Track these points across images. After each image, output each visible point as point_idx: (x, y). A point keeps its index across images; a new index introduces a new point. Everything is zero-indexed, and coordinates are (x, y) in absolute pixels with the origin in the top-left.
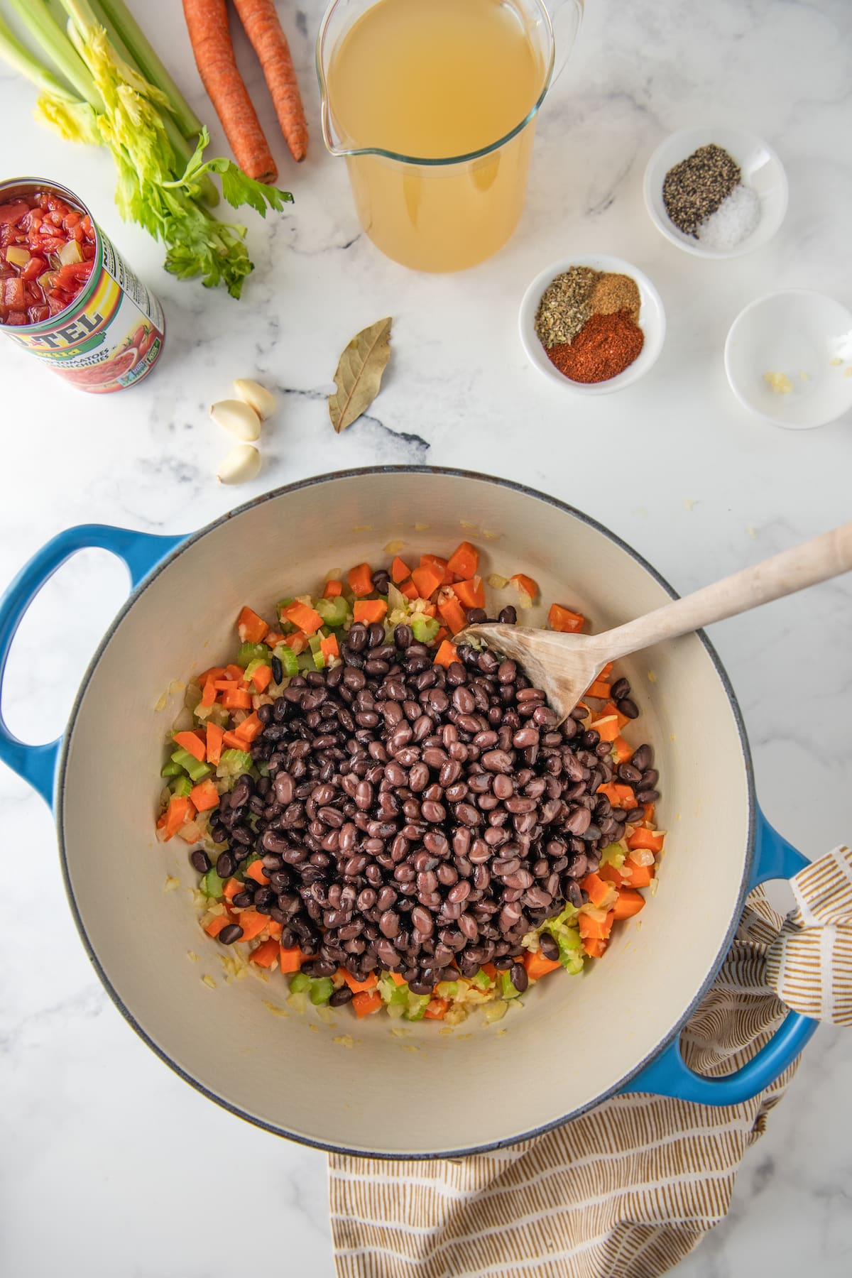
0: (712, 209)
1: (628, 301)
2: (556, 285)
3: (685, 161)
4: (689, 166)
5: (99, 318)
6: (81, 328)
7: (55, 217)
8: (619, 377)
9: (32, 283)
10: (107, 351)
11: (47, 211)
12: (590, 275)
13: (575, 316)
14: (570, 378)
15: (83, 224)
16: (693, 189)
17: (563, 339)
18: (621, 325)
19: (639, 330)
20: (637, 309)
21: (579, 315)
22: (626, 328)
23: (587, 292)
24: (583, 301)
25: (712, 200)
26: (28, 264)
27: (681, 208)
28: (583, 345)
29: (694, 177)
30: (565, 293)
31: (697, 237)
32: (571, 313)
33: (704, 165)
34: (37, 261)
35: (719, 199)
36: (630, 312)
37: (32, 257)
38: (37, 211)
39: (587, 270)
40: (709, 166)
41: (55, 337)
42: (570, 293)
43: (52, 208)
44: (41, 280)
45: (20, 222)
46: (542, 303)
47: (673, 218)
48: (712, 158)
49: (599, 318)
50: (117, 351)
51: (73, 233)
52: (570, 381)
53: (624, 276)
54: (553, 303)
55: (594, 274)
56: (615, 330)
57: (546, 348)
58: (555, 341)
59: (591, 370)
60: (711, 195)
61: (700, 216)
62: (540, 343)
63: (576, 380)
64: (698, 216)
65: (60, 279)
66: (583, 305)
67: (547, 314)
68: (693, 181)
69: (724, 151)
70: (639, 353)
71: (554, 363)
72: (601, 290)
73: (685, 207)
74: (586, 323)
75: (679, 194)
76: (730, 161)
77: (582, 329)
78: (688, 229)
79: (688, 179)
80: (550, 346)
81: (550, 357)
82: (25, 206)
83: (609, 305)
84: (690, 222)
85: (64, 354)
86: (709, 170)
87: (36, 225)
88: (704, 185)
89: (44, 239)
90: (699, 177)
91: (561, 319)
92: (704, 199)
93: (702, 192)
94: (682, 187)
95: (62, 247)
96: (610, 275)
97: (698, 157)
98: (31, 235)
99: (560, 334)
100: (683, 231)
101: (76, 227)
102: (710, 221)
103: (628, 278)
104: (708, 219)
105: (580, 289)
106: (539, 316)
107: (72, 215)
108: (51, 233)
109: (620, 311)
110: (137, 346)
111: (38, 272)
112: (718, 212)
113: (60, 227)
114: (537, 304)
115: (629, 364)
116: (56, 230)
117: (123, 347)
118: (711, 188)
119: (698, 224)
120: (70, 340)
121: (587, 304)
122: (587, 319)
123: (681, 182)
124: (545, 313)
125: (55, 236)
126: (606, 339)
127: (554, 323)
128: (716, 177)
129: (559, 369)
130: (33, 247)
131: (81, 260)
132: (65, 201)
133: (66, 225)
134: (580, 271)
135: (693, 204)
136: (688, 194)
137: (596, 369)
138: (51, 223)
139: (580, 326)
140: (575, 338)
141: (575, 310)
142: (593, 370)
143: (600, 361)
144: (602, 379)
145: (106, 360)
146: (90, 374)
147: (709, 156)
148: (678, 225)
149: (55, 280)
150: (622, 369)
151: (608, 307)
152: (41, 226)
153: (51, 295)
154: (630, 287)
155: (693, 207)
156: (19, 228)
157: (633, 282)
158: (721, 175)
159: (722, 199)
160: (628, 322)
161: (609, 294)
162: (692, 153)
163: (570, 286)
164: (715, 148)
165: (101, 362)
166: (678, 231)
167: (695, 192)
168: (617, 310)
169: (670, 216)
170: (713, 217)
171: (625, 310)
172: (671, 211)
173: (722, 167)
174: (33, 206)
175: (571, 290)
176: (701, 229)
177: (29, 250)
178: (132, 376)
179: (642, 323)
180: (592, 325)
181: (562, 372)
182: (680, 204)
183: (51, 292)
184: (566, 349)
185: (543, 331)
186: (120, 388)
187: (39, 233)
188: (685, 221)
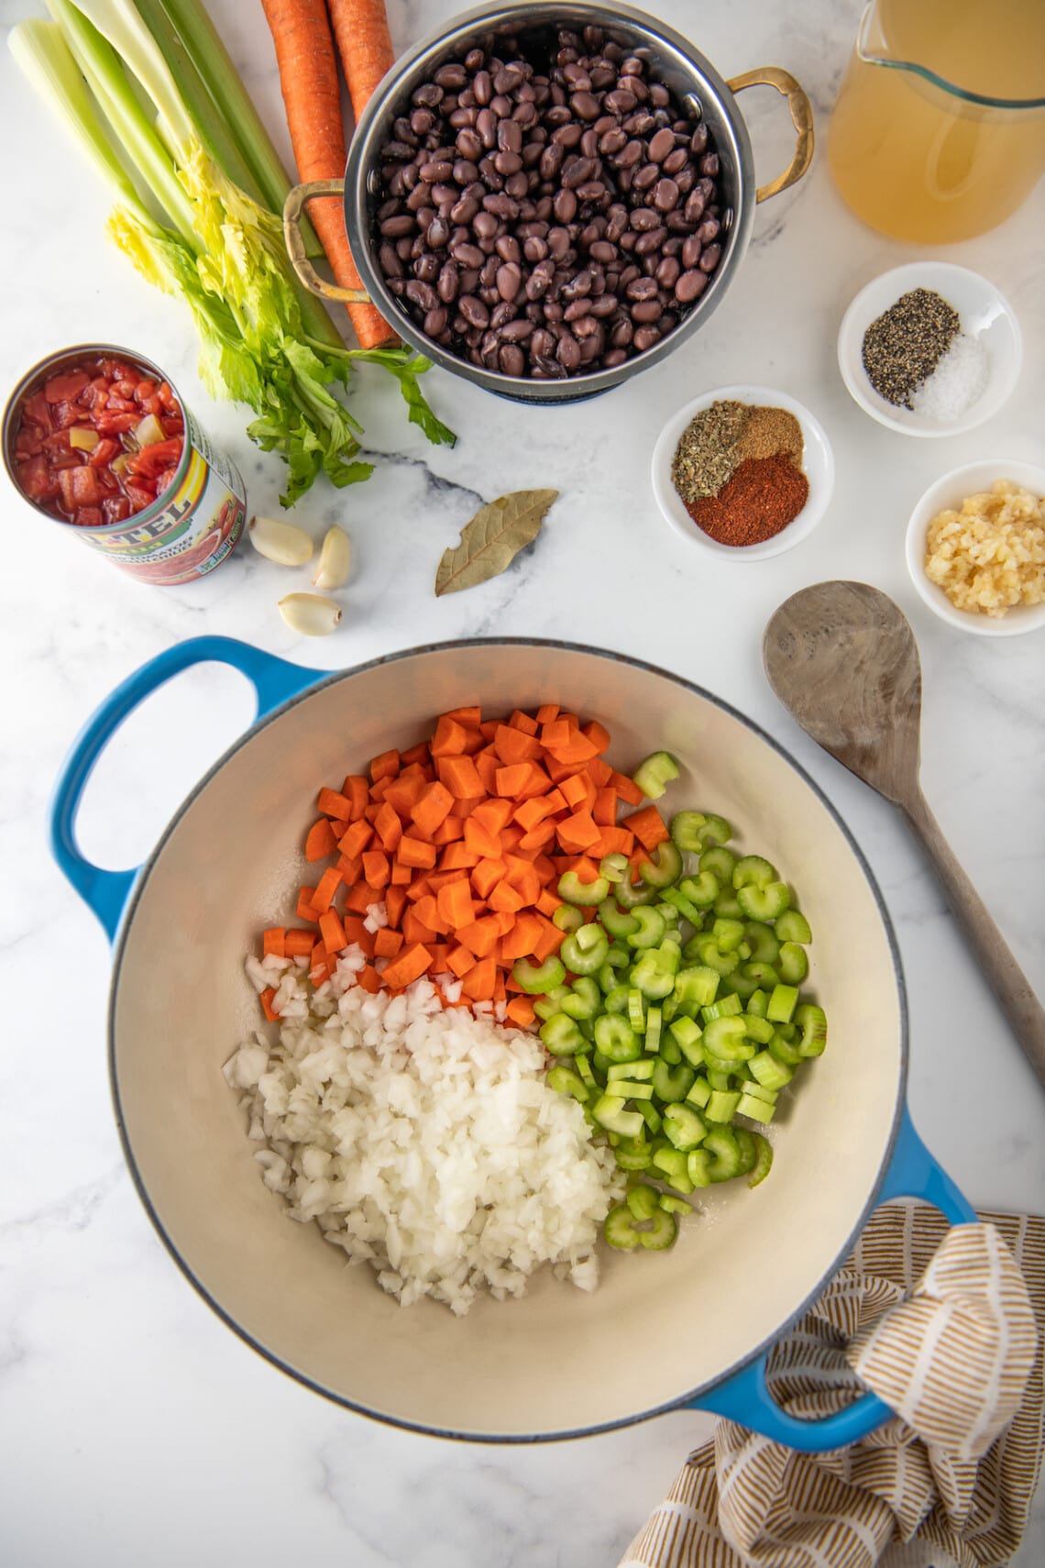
0: (927, 371)
1: (787, 442)
2: (697, 425)
3: (887, 313)
4: (893, 318)
5: (187, 504)
6: (169, 518)
7: (124, 386)
8: (778, 537)
9: (104, 471)
10: (191, 538)
11: (112, 381)
12: (739, 411)
13: (722, 464)
14: (717, 540)
15: (161, 395)
16: (901, 348)
17: (707, 492)
18: (779, 473)
19: (802, 477)
20: (799, 451)
21: (726, 462)
22: (786, 475)
23: (735, 433)
24: (731, 443)
25: (926, 360)
26: (100, 448)
27: (888, 374)
28: (732, 498)
29: (901, 333)
30: (708, 435)
31: (910, 408)
32: (716, 460)
33: (912, 315)
34: (107, 443)
35: (935, 357)
36: (790, 455)
37: (101, 439)
38: (101, 382)
39: (735, 405)
40: (918, 317)
41: (137, 533)
42: (714, 435)
43: (118, 375)
44: (116, 466)
45: (81, 395)
46: (680, 448)
47: (878, 388)
48: (921, 306)
49: (751, 464)
50: (201, 536)
51: (148, 404)
52: (717, 543)
53: (782, 411)
54: (694, 448)
55: (745, 409)
56: (773, 480)
57: (686, 503)
58: (697, 495)
59: (742, 530)
60: (924, 355)
61: (913, 381)
62: (679, 498)
63: (725, 543)
64: (910, 382)
65: (140, 463)
66: (731, 449)
67: (688, 462)
68: (899, 339)
69: (936, 295)
70: (802, 506)
71: (697, 522)
72: (755, 431)
73: (893, 373)
74: (735, 470)
75: (883, 357)
76: (945, 307)
77: (732, 478)
78: (899, 399)
79: (893, 336)
80: (692, 501)
81: (691, 515)
82: (84, 376)
83: (764, 448)
84: (901, 390)
85: (143, 549)
86: (919, 321)
87: (101, 398)
88: (914, 341)
89: (114, 415)
90: (907, 332)
91: (704, 468)
92: (915, 361)
93: (913, 351)
94: (886, 348)
95: (137, 423)
96: (764, 410)
97: (903, 306)
98: (96, 411)
99: (703, 485)
100: (893, 403)
101: (153, 397)
102: (926, 386)
103: (786, 414)
104: (923, 385)
105: (727, 429)
106: (677, 464)
107: (144, 385)
108: (122, 407)
109: (777, 455)
110: (221, 527)
111: (110, 456)
112: (935, 374)
113: (131, 399)
114: (674, 449)
115: (791, 520)
116: (127, 404)
117: (207, 531)
118: (923, 345)
119: (910, 391)
120: (153, 532)
121: (736, 448)
122: (737, 466)
123: (884, 340)
124: (684, 461)
125: (126, 411)
126: (762, 491)
127: (696, 473)
128: (928, 330)
129: (703, 529)
130: (100, 426)
131: (163, 438)
132: (134, 367)
133: (139, 394)
134: (726, 406)
135: (902, 368)
136: (894, 356)
137: (750, 529)
138: (121, 396)
139: (728, 474)
140: (723, 490)
141: (721, 455)
142: (746, 531)
143: (753, 519)
144: (757, 541)
145: (189, 549)
146: (168, 566)
147: (916, 304)
148: (885, 396)
149: (134, 465)
150: (782, 527)
151: (762, 448)
152: (108, 400)
153: (129, 483)
154: (788, 423)
155: (903, 373)
156: (82, 405)
157: (793, 418)
158: (934, 327)
159: (940, 358)
160: (788, 468)
161: (764, 435)
162: (895, 301)
163: (714, 427)
164: (924, 293)
165: (183, 552)
166: (886, 403)
167: (903, 352)
168: (774, 453)
169: (874, 385)
170: (929, 382)
171: (784, 453)
172: (875, 379)
173: (935, 317)
174: (95, 375)
175: (716, 431)
176: (916, 398)
177: (96, 430)
178: (213, 560)
179: (805, 468)
180: (743, 473)
181: (706, 532)
182: (885, 370)
183: (129, 479)
184: (711, 506)
185: (682, 482)
186: (199, 576)
187: (106, 408)
188: (894, 390)
